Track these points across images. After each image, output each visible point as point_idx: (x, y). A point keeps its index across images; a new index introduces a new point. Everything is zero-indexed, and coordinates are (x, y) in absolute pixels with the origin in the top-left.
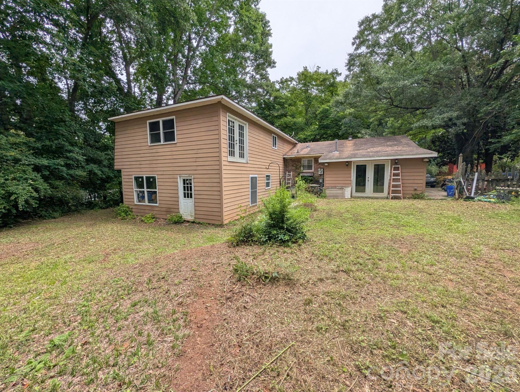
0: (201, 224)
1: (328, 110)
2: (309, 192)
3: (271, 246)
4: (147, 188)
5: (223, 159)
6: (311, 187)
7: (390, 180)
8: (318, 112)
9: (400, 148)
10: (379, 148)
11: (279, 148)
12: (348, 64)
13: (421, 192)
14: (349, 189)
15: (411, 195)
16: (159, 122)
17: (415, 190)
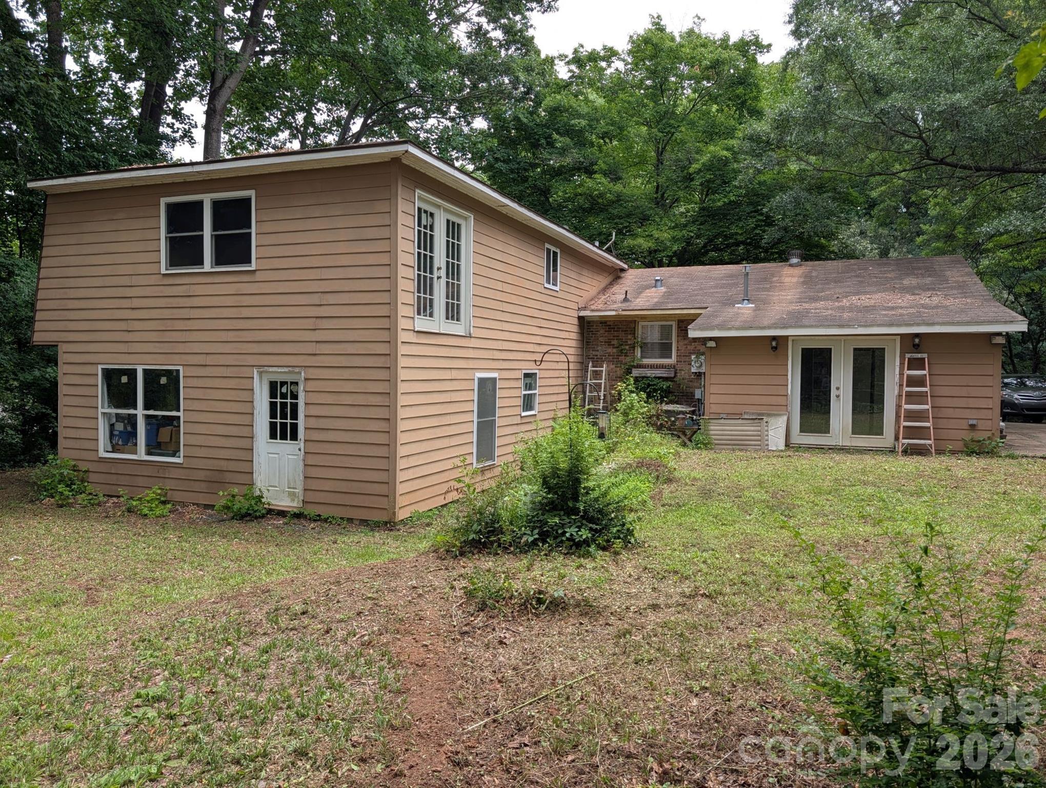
0: (326, 520)
1: (726, 162)
2: (660, 428)
3: (546, 555)
4: (146, 407)
5: (403, 323)
6: (667, 412)
7: (900, 396)
8: (695, 167)
9: (935, 300)
10: (878, 296)
11: (566, 288)
12: (791, 17)
13: (989, 434)
14: (781, 422)
15: (961, 444)
16: (200, 204)
17: (973, 427)
